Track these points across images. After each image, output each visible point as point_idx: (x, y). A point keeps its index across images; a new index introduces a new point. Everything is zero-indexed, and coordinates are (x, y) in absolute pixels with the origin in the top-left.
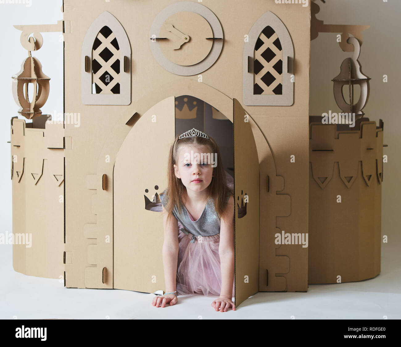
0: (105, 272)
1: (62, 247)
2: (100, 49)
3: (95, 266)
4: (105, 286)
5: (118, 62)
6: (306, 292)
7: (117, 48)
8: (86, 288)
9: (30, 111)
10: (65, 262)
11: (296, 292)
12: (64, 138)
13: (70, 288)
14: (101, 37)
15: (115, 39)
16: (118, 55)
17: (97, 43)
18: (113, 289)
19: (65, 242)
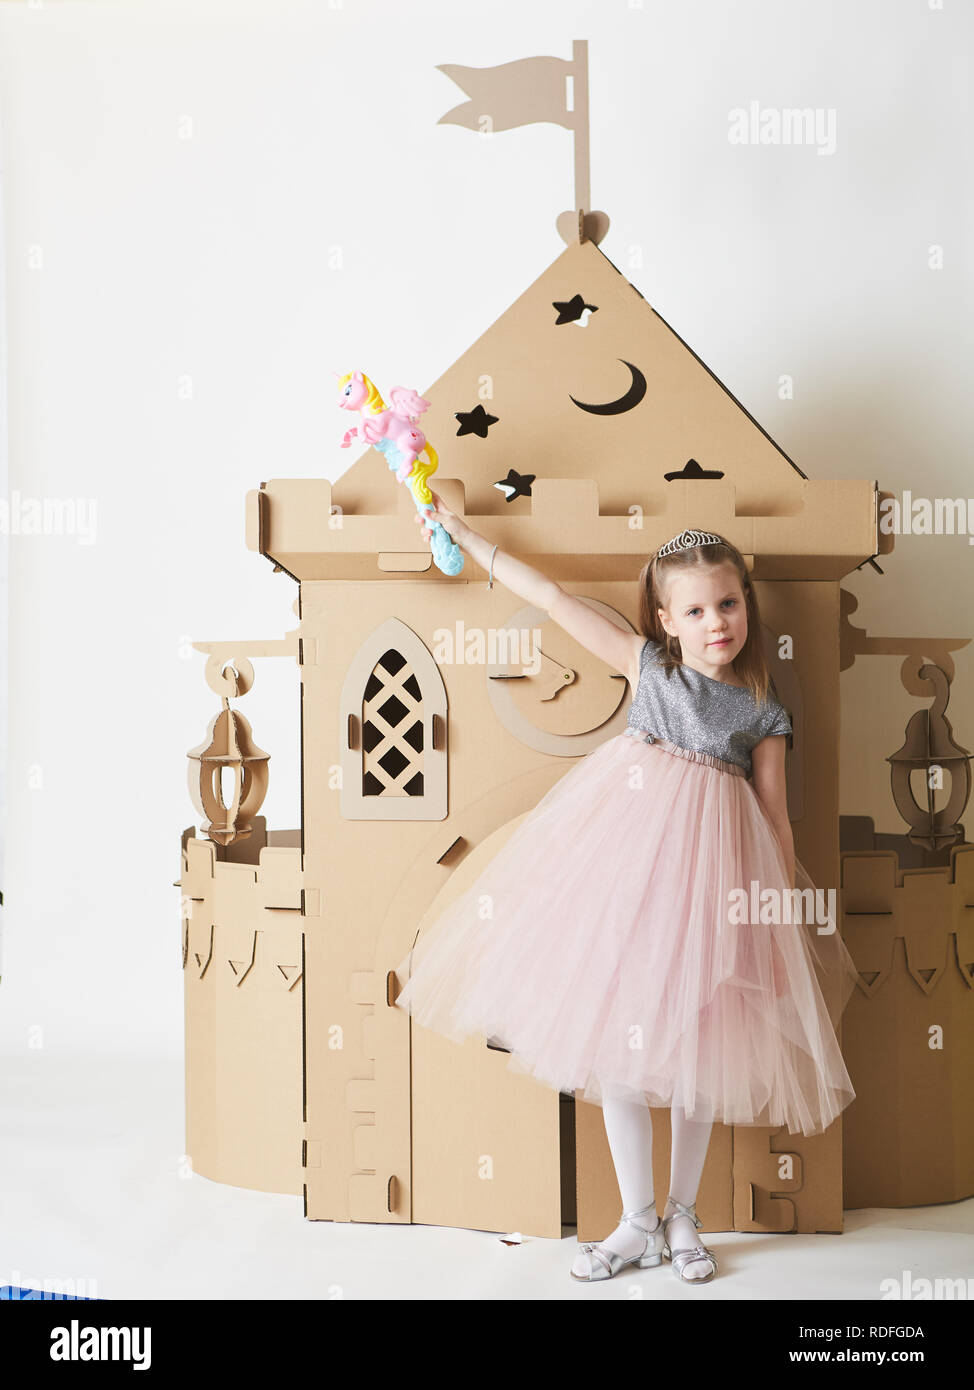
0: (394, 1184)
1: (301, 1131)
2: (381, 699)
3: (370, 1172)
4: (393, 1217)
5: (419, 726)
6: (840, 1233)
7: (418, 696)
8: (352, 1222)
9: (225, 827)
10: (305, 1164)
11: (817, 1233)
12: (303, 892)
13: (317, 1220)
14: (382, 674)
15: (413, 678)
16: (419, 712)
17: (374, 686)
18: (412, 1224)
19: (305, 1120)
